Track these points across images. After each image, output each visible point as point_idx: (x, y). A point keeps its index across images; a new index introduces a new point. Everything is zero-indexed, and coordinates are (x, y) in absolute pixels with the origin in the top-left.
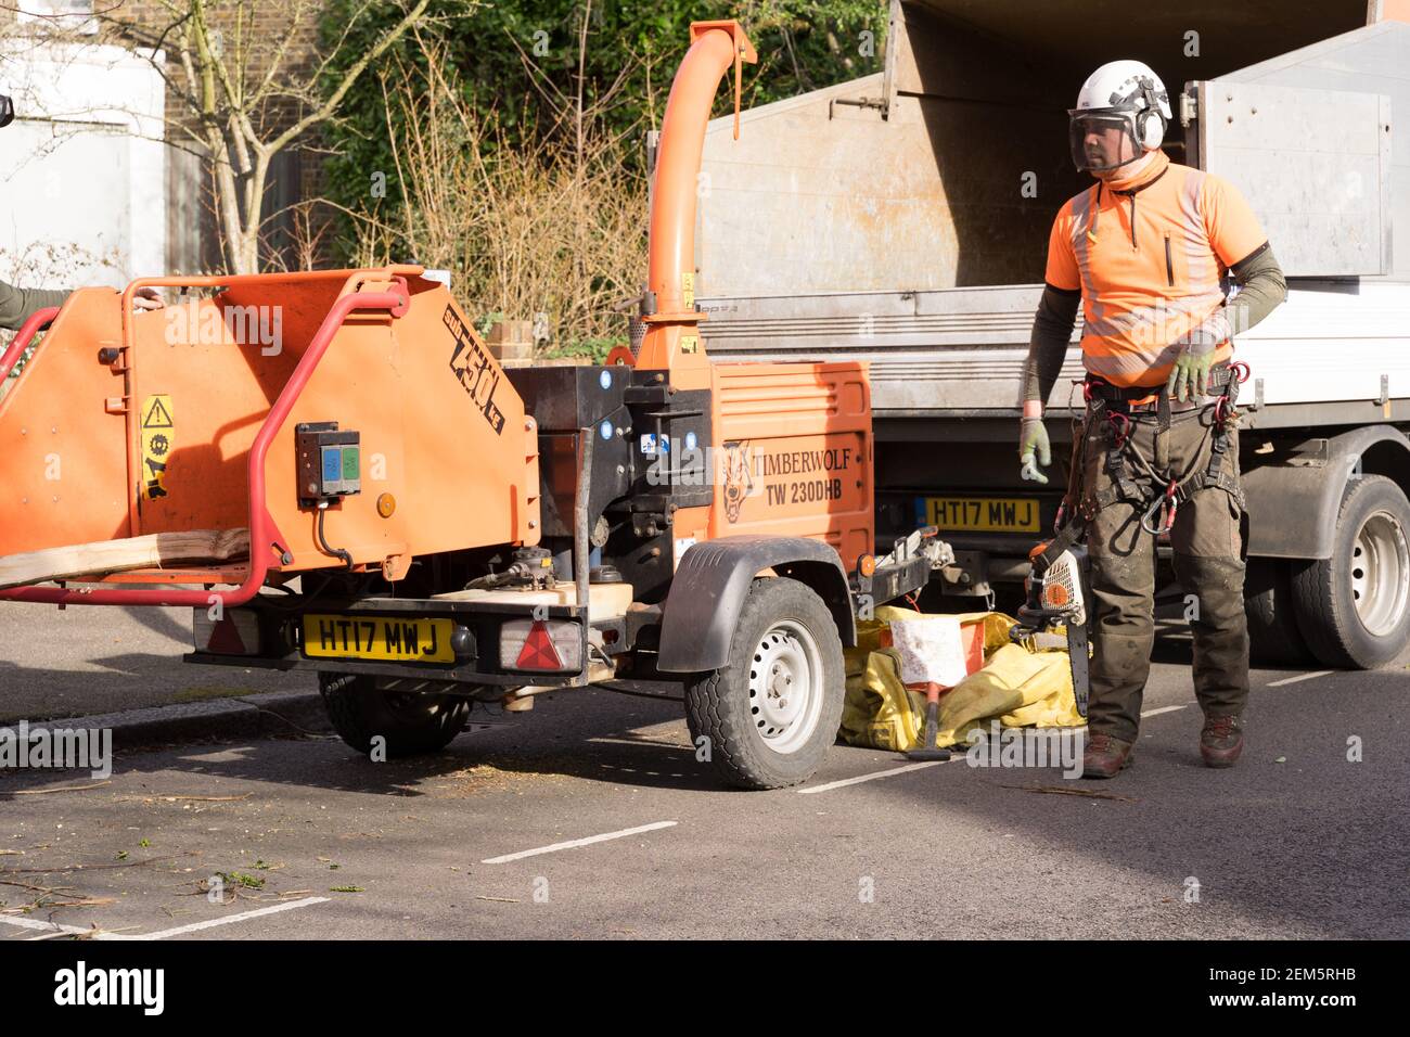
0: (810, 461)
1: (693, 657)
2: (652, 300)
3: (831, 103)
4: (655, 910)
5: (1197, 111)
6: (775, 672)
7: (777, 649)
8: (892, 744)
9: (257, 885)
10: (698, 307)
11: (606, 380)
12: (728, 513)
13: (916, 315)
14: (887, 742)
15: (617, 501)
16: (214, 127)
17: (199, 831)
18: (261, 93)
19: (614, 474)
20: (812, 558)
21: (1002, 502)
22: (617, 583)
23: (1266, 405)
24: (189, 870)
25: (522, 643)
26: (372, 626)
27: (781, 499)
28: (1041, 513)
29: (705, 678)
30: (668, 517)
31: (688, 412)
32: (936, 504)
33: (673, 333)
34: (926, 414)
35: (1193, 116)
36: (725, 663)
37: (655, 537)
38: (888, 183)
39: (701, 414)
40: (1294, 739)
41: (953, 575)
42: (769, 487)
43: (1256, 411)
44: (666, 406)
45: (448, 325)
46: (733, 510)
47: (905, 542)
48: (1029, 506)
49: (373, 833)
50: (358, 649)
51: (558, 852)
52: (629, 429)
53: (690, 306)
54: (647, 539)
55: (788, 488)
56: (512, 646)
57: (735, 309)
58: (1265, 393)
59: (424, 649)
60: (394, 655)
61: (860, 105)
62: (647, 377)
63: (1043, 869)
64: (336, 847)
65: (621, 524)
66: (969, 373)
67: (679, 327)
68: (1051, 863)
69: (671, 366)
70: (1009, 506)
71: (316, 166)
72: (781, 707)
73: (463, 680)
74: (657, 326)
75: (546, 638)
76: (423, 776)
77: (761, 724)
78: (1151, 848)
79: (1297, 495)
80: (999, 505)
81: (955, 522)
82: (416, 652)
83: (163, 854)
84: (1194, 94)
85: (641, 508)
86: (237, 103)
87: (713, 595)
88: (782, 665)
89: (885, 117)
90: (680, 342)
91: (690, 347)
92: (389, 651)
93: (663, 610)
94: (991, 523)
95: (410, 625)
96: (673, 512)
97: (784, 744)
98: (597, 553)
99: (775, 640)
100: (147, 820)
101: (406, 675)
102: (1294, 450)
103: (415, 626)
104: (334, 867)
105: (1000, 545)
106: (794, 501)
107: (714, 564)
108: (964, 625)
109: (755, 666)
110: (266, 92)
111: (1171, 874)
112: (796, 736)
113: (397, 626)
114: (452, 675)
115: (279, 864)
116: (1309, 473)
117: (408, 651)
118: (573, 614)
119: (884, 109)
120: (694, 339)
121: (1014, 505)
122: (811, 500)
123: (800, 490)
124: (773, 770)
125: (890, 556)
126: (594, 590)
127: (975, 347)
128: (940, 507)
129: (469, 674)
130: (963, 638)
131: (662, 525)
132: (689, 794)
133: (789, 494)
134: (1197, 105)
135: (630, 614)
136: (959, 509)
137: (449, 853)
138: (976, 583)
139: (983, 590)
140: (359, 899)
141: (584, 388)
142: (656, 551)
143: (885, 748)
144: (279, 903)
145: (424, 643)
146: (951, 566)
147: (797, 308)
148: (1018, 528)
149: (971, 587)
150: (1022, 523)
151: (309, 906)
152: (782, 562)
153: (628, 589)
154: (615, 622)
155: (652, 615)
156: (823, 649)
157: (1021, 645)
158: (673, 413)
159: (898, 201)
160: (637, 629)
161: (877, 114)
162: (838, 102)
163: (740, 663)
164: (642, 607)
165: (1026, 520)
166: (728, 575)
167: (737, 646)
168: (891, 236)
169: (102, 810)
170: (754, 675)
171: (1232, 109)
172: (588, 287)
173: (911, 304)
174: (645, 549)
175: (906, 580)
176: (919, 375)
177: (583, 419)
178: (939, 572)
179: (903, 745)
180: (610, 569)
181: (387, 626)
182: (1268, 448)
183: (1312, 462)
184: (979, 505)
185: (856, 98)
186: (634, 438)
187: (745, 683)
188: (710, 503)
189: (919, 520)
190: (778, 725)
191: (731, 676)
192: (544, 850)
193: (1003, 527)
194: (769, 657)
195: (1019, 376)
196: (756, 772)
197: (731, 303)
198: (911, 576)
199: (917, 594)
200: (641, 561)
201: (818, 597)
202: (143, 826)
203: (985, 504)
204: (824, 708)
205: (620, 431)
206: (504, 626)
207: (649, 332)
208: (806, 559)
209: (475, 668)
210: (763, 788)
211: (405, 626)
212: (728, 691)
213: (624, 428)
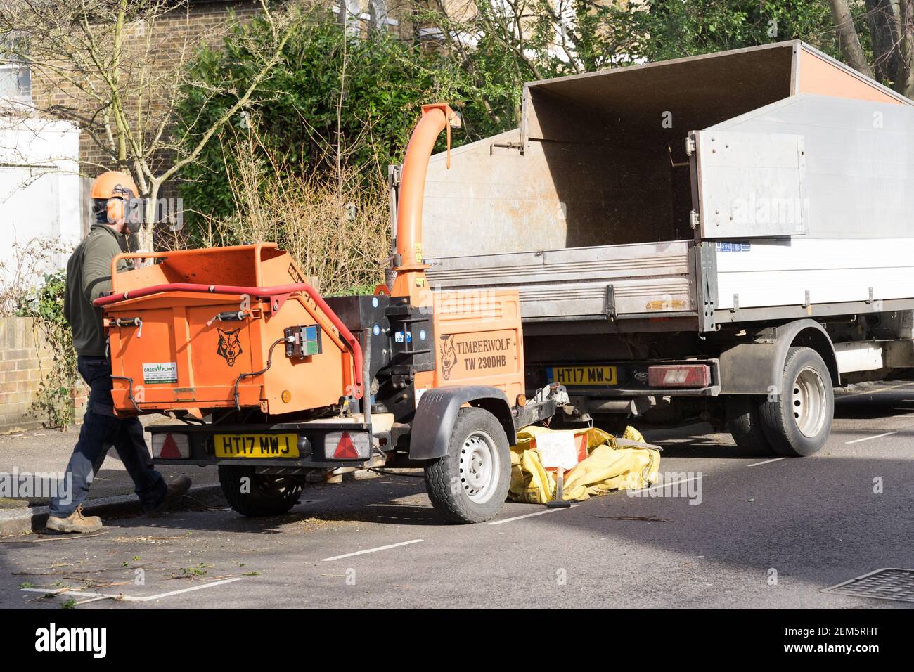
0: (488, 345)
1: (429, 451)
2: (399, 259)
3: (491, 146)
4: (417, 577)
5: (695, 147)
6: (473, 459)
7: (474, 447)
8: (538, 500)
9: (204, 574)
10: (424, 262)
11: (375, 303)
12: (444, 374)
13: (544, 264)
14: (535, 499)
15: (383, 369)
16: (126, 168)
17: (163, 552)
18: (153, 148)
19: (381, 354)
20: (492, 396)
21: (595, 368)
22: (386, 413)
23: (740, 308)
24: (163, 569)
25: (337, 445)
26: (253, 439)
27: (472, 366)
28: (617, 373)
29: (435, 463)
30: (412, 377)
31: (420, 319)
32: (558, 370)
33: (411, 276)
34: (551, 319)
35: (693, 150)
36: (446, 453)
37: (404, 388)
38: (525, 191)
39: (427, 320)
40: (760, 490)
41: (569, 410)
42: (466, 360)
43: (734, 312)
44: (409, 316)
45: (291, 274)
46: (446, 373)
47: (542, 391)
48: (611, 370)
49: (259, 550)
50: (245, 452)
51: (361, 555)
52: (388, 329)
53: (420, 261)
54: (400, 389)
55: (477, 360)
56: (331, 446)
57: (441, 264)
58: (740, 302)
59: (282, 450)
60: (265, 455)
61: (507, 147)
62: (397, 301)
63: (622, 552)
64: (240, 557)
65: (385, 382)
66: (574, 296)
67: (414, 273)
68: (626, 550)
69: (411, 294)
70: (600, 370)
71: (172, 189)
72: (477, 478)
73: (304, 466)
74: (402, 272)
75: (350, 441)
76: (280, 524)
77: (467, 487)
78: (679, 542)
79: (760, 359)
80: (594, 370)
81: (569, 381)
82: (277, 452)
83: (147, 563)
84: (693, 138)
85: (397, 372)
86: (139, 154)
87: (439, 417)
88: (476, 455)
89: (522, 153)
90: (415, 281)
91: (421, 283)
92: (262, 453)
93: (411, 426)
94: (590, 380)
95: (274, 437)
96: (414, 374)
97: (479, 499)
98: (373, 397)
99: (473, 442)
100: (134, 548)
101: (274, 465)
102: (759, 334)
103: (277, 438)
104: (242, 565)
105: (595, 393)
106: (480, 368)
107: (438, 401)
108: (576, 435)
109: (462, 456)
110: (156, 147)
111: (689, 553)
112: (485, 494)
113: (267, 439)
114: (299, 464)
115: (210, 565)
116: (767, 346)
117: (273, 452)
118: (365, 428)
119: (521, 149)
120: (423, 279)
121: (602, 370)
122: (489, 367)
123: (483, 362)
124: (474, 513)
125: (533, 400)
126: (374, 417)
127: (577, 281)
128: (561, 373)
129: (308, 462)
130: (576, 442)
131: (409, 382)
132: (428, 528)
133: (477, 364)
134: (695, 144)
135: (393, 429)
136: (572, 373)
137: (302, 557)
138: (583, 414)
139: (586, 418)
140: (259, 578)
141: (364, 307)
142: (405, 396)
143: (535, 502)
144: (217, 581)
145: (282, 447)
146: (568, 405)
147: (477, 263)
148: (605, 382)
149: (579, 417)
150: (607, 379)
151: (233, 582)
152: (475, 398)
153: (391, 416)
154: (385, 434)
155: (406, 429)
156: (498, 446)
157: (608, 445)
158: (413, 319)
159: (531, 201)
160: (397, 437)
161: (517, 151)
162: (495, 146)
163: (454, 454)
164: (399, 425)
165: (609, 378)
166: (446, 406)
167: (452, 444)
168: (528, 221)
169: (107, 546)
170: (462, 461)
171: (714, 146)
172: (347, 257)
173: (540, 260)
174: (399, 395)
175: (543, 412)
176: (546, 298)
177: (364, 324)
178: (561, 408)
179: (545, 500)
180: (381, 406)
181: (261, 439)
182: (743, 333)
183: (768, 341)
184: (582, 370)
185: (505, 143)
186: (392, 334)
187: (457, 466)
188: (434, 369)
189: (549, 380)
190: (475, 488)
191: (450, 461)
192: (353, 554)
193: (597, 382)
194: (470, 451)
195: (602, 296)
196: (465, 514)
197: (438, 261)
198: (546, 410)
199: (549, 420)
200: (397, 402)
201: (495, 418)
202: (132, 551)
203: (586, 369)
204: (500, 479)
205: (384, 331)
206: (327, 436)
207: (398, 275)
208: (488, 397)
209: (311, 459)
210: (468, 523)
211: (271, 438)
212: (448, 469)
213: (386, 329)
